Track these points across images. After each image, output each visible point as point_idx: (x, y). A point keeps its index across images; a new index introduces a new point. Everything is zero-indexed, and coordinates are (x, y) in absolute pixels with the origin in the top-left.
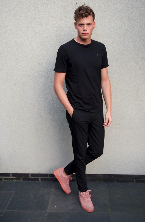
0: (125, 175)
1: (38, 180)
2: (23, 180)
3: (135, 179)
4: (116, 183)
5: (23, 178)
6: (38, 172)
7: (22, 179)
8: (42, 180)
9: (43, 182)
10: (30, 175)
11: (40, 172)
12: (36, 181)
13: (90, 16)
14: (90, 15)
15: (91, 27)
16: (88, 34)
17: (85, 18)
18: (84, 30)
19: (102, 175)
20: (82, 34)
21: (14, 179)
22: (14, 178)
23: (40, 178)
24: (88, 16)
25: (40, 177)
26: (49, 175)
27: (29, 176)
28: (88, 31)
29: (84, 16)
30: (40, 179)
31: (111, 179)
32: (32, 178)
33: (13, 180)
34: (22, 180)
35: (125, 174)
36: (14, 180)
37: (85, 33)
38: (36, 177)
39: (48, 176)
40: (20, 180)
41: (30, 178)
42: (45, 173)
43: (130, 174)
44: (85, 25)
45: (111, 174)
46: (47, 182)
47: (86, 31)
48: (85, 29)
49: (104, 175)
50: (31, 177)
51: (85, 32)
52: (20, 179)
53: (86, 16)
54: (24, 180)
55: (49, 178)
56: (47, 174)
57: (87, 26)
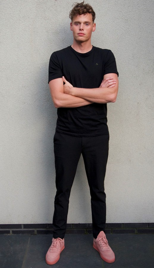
0: (123, 224)
1: (8, 232)
4: (111, 234)
6: (9, 223)
8: (13, 232)
9: (16, 235)
12: (6, 234)
13: (88, 14)
14: (89, 12)
15: (89, 27)
16: (85, 35)
17: (83, 15)
18: (80, 30)
20: (77, 35)
23: (11, 230)
24: (86, 13)
25: (10, 228)
26: (22, 226)
28: (85, 32)
29: (81, 12)
30: (11, 232)
35: (124, 223)
37: (81, 34)
38: (6, 228)
39: (21, 228)
42: (18, 224)
43: (129, 223)
44: (82, 24)
46: (20, 235)
47: (82, 30)
48: (81, 28)
51: (81, 32)
53: (84, 13)
55: (23, 229)
56: (21, 225)
57: (84, 25)
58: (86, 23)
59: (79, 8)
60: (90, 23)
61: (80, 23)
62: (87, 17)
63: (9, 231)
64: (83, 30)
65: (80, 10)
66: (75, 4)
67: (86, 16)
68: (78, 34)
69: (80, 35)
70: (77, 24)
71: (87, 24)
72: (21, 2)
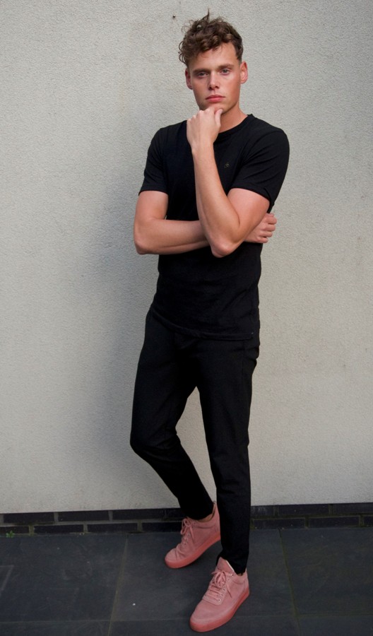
0: (332, 505)
1: (80, 528)
2: (36, 531)
3: (359, 516)
4: (306, 528)
5: (35, 527)
6: (81, 508)
7: (32, 529)
8: (91, 528)
9: (95, 534)
10: (56, 517)
11: (85, 508)
12: (75, 533)
13: (224, 45)
14: (226, 41)
15: (231, 77)
16: (225, 99)
17: (211, 51)
18: (211, 89)
19: (264, 506)
21: (8, 530)
22: (10, 528)
23: (85, 524)
24: (218, 44)
25: (84, 520)
26: (111, 515)
27: (53, 520)
28: (223, 90)
29: (206, 44)
30: (85, 528)
31: (292, 518)
32: (62, 526)
33: (7, 534)
34: (33, 533)
35: (332, 502)
36: (11, 532)
37: (215, 97)
38: (75, 520)
39: (107, 518)
40: (28, 532)
41: (58, 526)
42: (100, 509)
44: (213, 73)
45: (292, 504)
46: (106, 534)
47: (216, 90)
48: (213, 83)
49: (272, 506)
50: (60, 521)
51: (213, 93)
52: (28, 528)
53: (213, 46)
54: (38, 530)
55: (111, 522)
56: (107, 511)
57: (219, 73)
58: (223, 69)
59: (199, 35)
60: (233, 66)
61: (208, 72)
62: (223, 53)
63: (82, 526)
64: (217, 87)
65: (204, 40)
66: (189, 24)
67: (220, 53)
68: (207, 98)
69: (213, 99)
70: (202, 74)
71: (225, 71)
72: (97, 24)
